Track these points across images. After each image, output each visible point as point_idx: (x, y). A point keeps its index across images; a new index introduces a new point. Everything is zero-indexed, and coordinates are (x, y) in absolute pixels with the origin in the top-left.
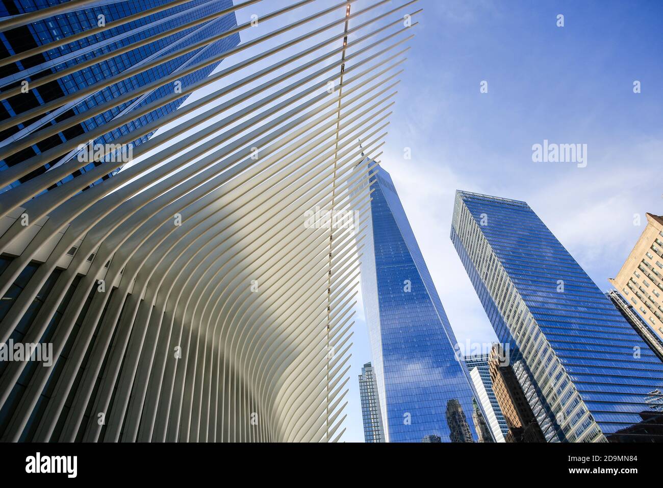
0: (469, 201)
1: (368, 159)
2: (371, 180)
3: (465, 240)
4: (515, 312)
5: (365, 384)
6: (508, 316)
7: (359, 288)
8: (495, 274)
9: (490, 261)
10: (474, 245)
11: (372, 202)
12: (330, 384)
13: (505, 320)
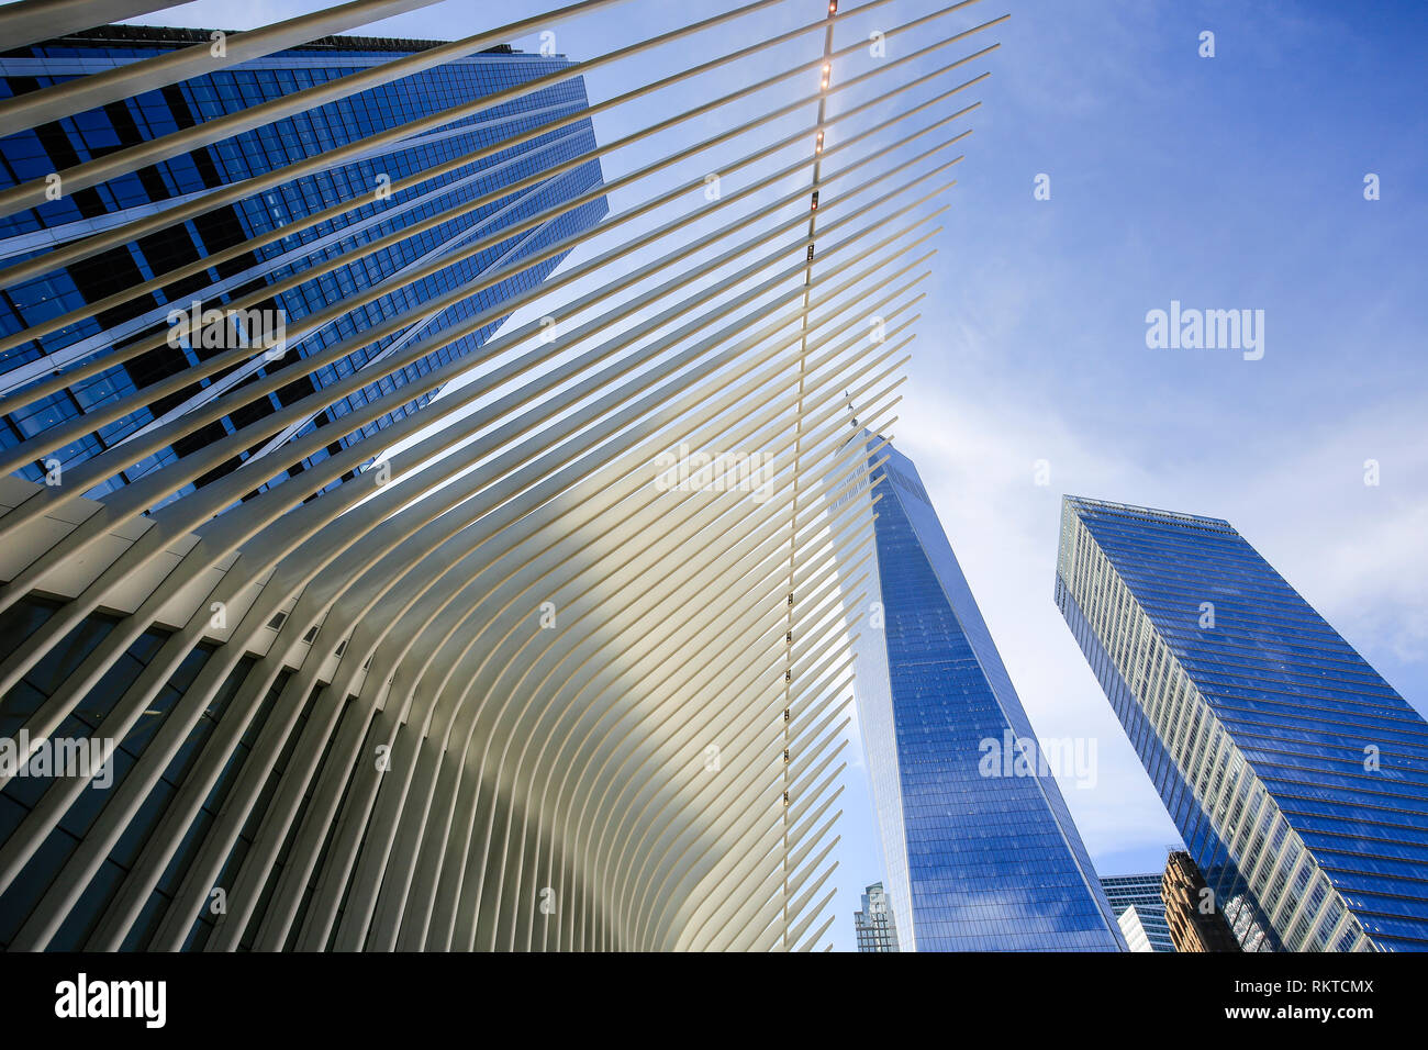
0: (1094, 520)
1: (867, 433)
2: (874, 478)
3: (1089, 604)
4: (1220, 775)
5: (870, 933)
6: (1204, 786)
7: (852, 710)
8: (1164, 684)
9: (1151, 653)
10: (1111, 617)
11: (878, 523)
12: (789, 930)
13: (1196, 792)
